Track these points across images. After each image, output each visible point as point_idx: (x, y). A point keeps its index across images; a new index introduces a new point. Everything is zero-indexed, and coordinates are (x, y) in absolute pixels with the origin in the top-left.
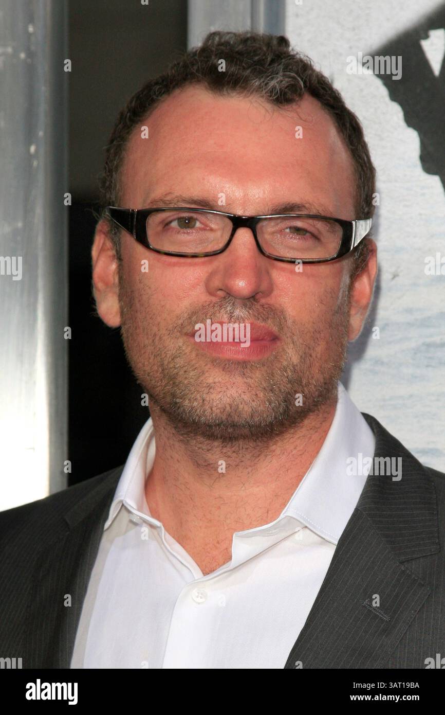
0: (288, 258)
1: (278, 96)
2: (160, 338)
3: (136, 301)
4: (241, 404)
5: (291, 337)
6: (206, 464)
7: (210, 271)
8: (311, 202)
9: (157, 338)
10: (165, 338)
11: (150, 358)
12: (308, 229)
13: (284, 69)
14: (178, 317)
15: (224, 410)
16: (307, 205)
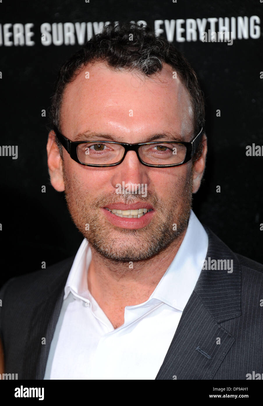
0: (157, 165)
1: (148, 72)
2: (86, 209)
3: (72, 187)
4: (133, 250)
5: (161, 209)
6: (115, 270)
7: (113, 175)
8: (169, 131)
9: (84, 209)
10: (89, 209)
11: (80, 218)
12: (167, 146)
13: (150, 55)
14: (96, 199)
15: (124, 254)
16: (167, 134)
